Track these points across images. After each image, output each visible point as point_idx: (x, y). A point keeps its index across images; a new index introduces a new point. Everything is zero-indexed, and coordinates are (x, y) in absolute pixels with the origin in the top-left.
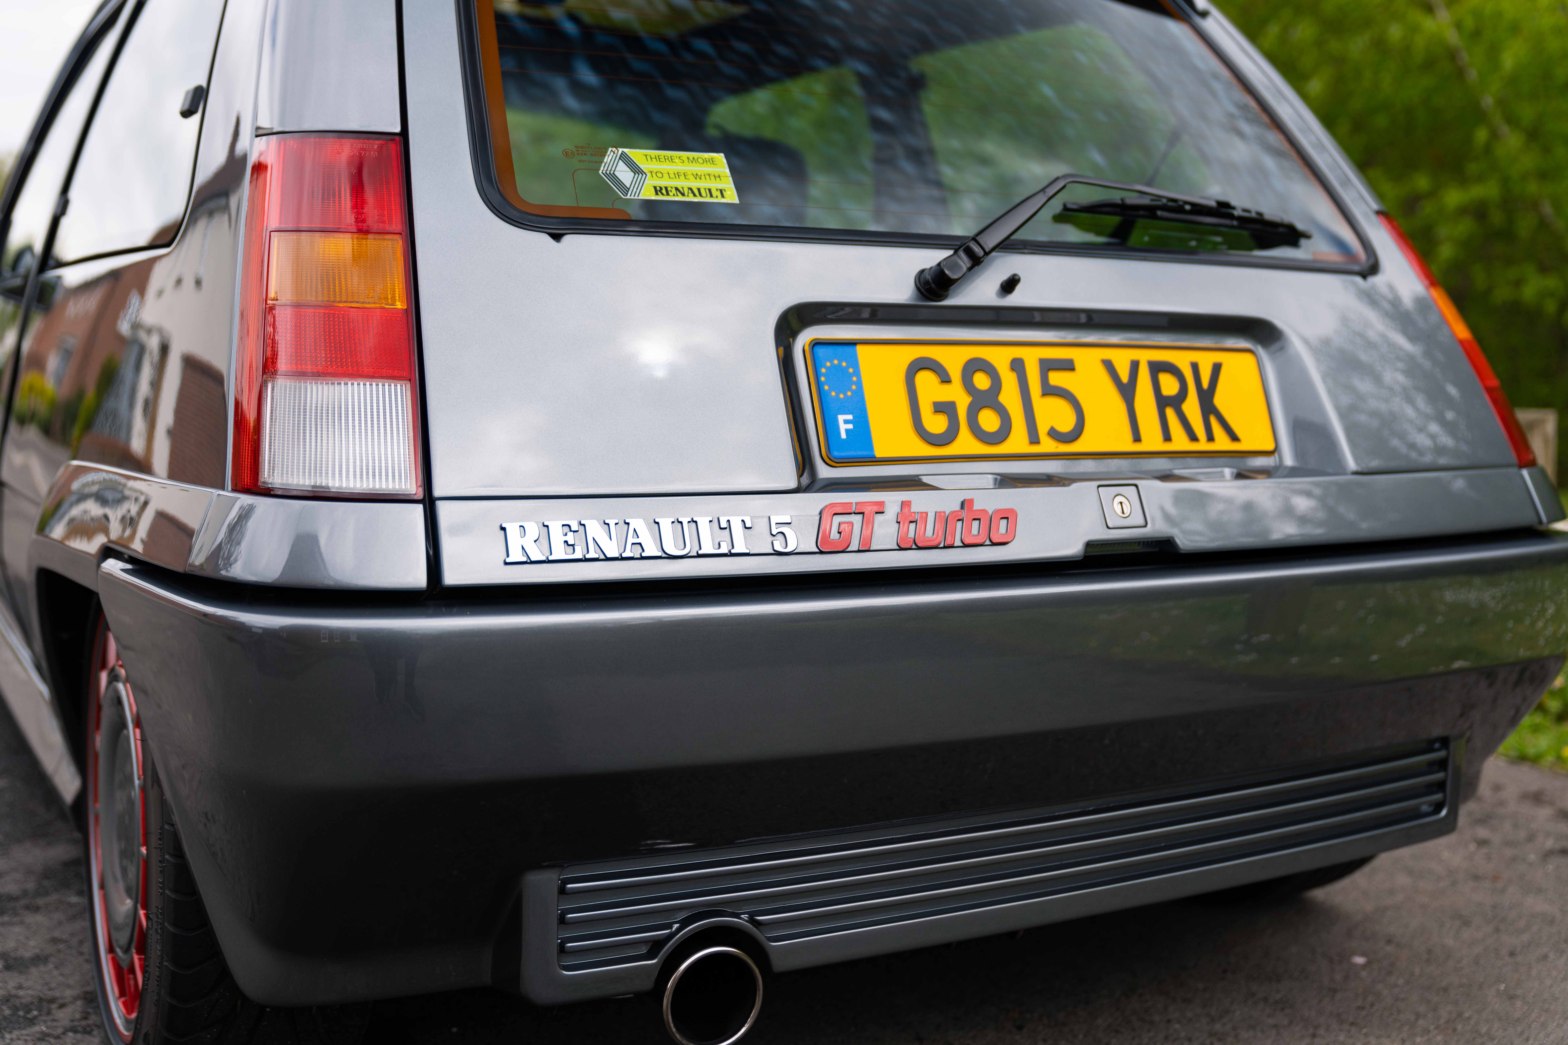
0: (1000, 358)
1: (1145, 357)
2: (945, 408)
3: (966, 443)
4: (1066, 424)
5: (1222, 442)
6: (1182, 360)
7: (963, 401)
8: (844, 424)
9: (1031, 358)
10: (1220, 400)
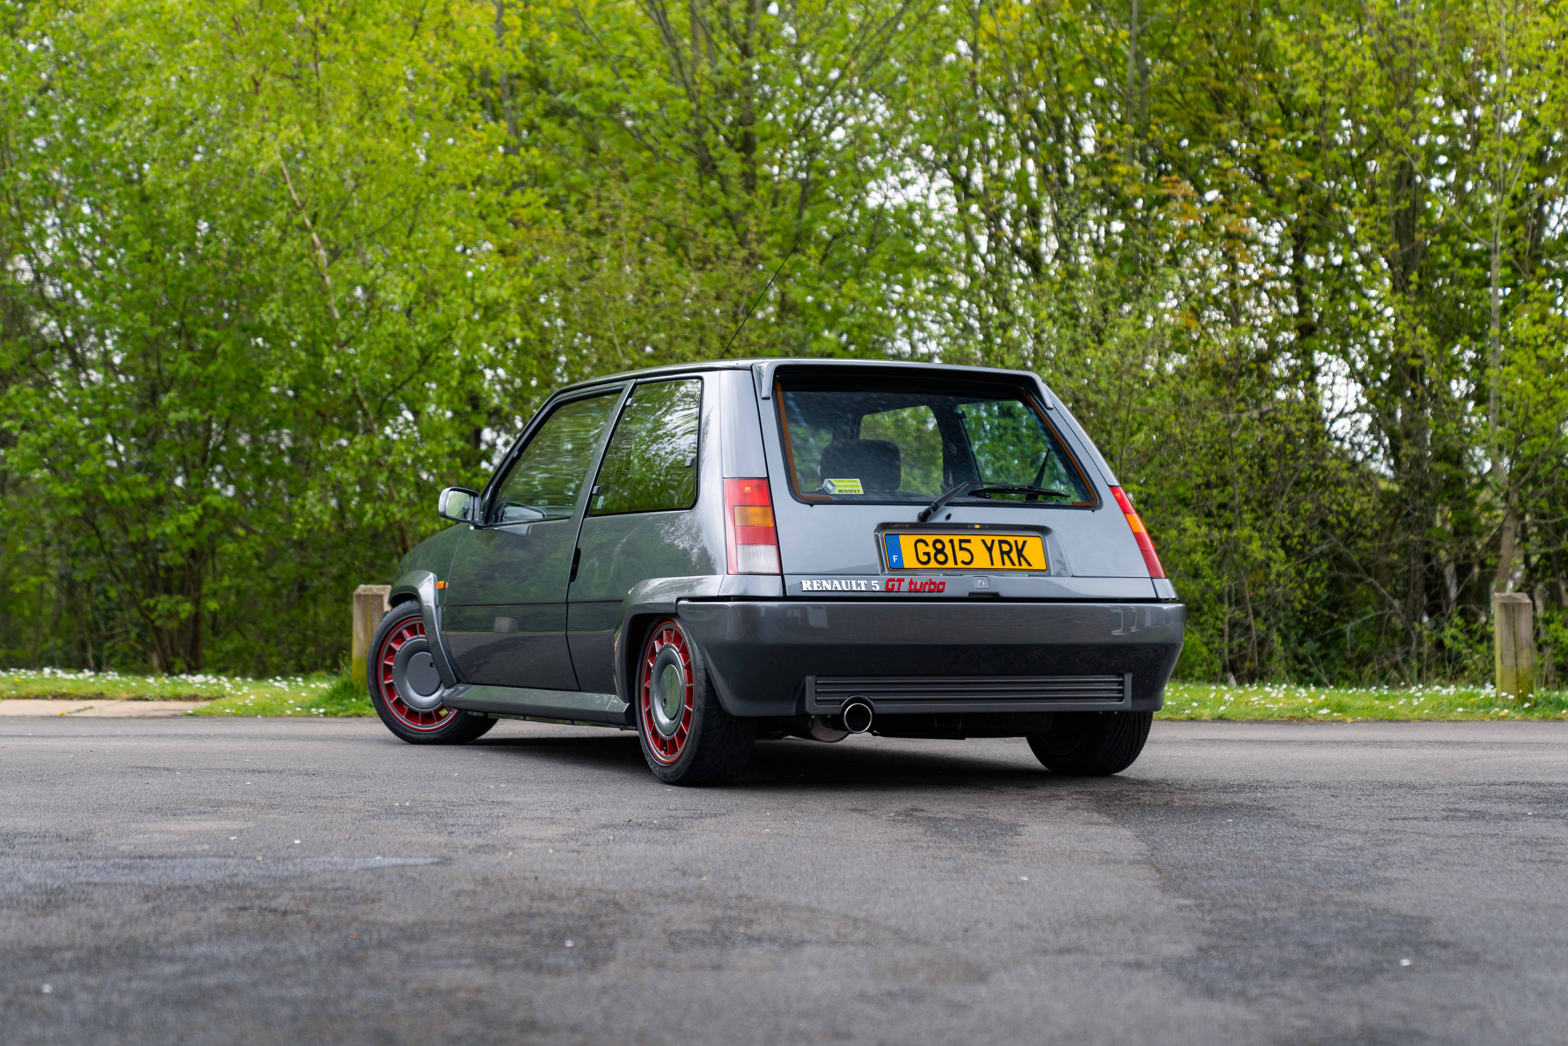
0: (946, 539)
1: (997, 539)
2: (927, 554)
3: (933, 564)
4: (968, 559)
5: (1025, 566)
6: (1011, 540)
7: (932, 552)
8: (895, 558)
9: (956, 539)
10: (1024, 553)
